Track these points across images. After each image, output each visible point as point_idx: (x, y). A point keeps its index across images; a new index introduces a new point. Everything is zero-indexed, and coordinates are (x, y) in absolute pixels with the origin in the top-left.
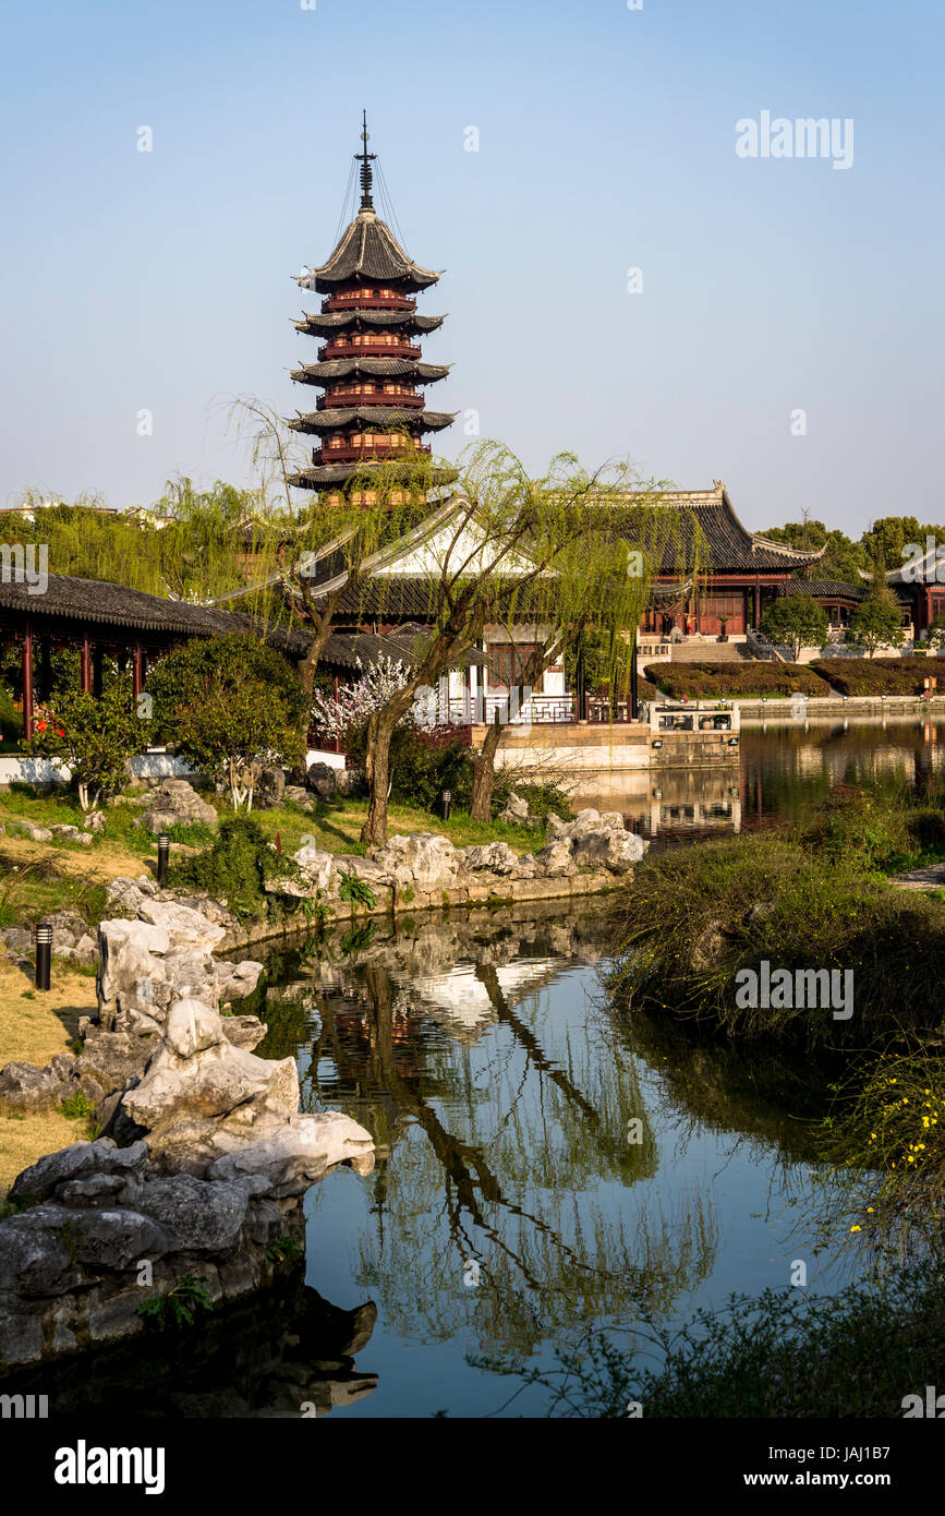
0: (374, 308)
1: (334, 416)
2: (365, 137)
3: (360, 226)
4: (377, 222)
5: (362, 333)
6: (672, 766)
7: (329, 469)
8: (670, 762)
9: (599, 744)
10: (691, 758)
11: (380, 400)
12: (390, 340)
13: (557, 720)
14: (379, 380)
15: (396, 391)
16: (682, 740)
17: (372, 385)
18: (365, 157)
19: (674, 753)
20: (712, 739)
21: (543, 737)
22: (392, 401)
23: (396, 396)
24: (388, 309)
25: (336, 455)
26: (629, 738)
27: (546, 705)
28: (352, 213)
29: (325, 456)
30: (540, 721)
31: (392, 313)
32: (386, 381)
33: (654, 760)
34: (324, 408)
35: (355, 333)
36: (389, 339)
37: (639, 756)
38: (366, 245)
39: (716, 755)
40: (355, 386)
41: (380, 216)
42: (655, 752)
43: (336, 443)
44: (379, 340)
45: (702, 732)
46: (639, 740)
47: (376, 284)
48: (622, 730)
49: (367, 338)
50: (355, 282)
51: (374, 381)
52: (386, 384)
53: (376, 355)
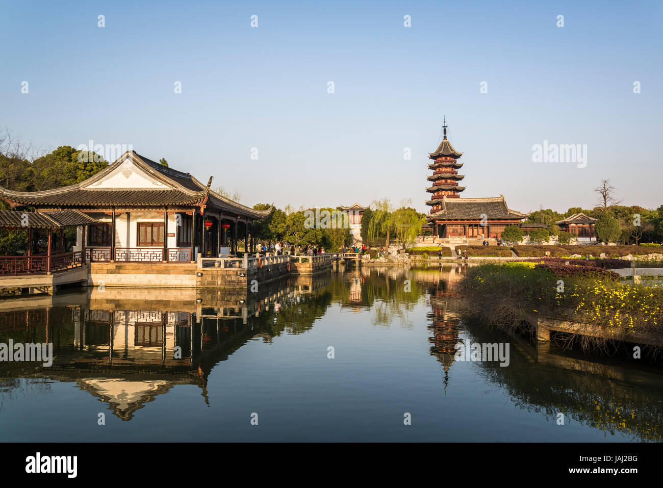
0: (445, 162)
1: (436, 188)
2: (445, 122)
3: (443, 143)
4: (447, 142)
5: (443, 168)
6: (209, 286)
7: (434, 200)
8: (208, 284)
9: (170, 274)
10: (219, 283)
12: (449, 169)
13: (152, 260)
14: (446, 179)
16: (215, 273)
17: (444, 180)
18: (445, 127)
19: (210, 279)
20: (231, 273)
21: (138, 269)
23: (451, 183)
25: (436, 197)
26: (185, 271)
27: (147, 253)
28: (441, 140)
29: (433, 197)
30: (143, 260)
31: (450, 163)
33: (199, 283)
35: (440, 168)
37: (190, 281)
38: (444, 147)
39: (233, 282)
40: (440, 181)
42: (199, 279)
43: (436, 194)
44: (446, 170)
45: (225, 269)
46: (191, 272)
47: (446, 156)
48: (182, 267)
50: (440, 156)
53: (446, 173)
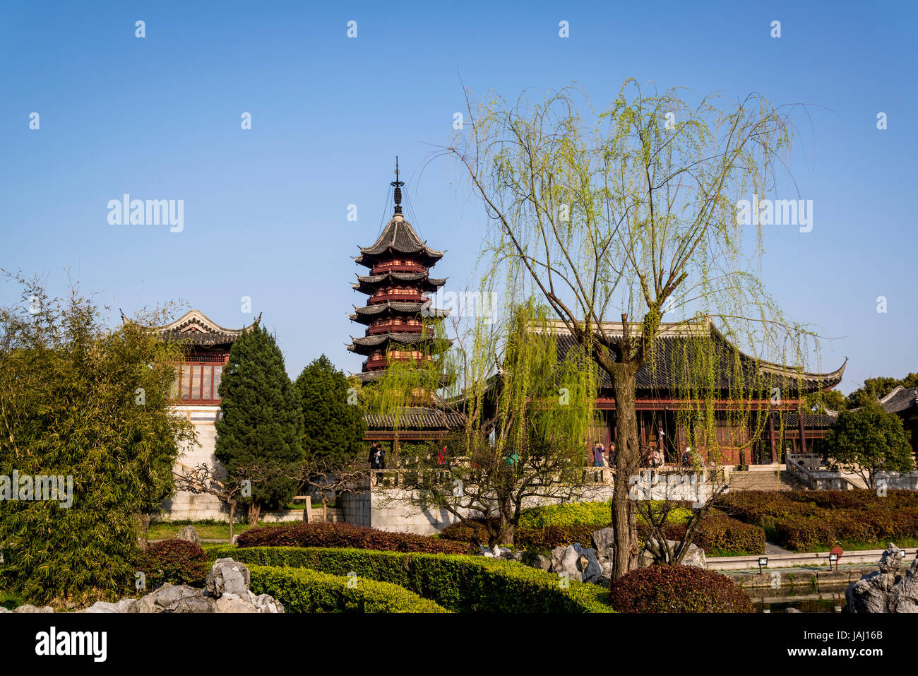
0: (402, 272)
1: (375, 340)
3: (394, 223)
4: (404, 222)
5: (394, 287)
7: (371, 374)
11: (404, 329)
14: (405, 316)
15: (415, 323)
17: (400, 320)
18: (397, 184)
22: (413, 329)
23: (415, 326)
24: (411, 272)
25: (377, 365)
29: (368, 366)
31: (413, 275)
32: (409, 318)
34: (369, 335)
35: (389, 288)
36: (411, 291)
38: (397, 234)
40: (388, 321)
41: (406, 219)
43: (377, 357)
44: (405, 292)
47: (403, 257)
49: (397, 290)
50: (389, 255)
51: (401, 317)
52: (409, 320)
53: (402, 301)
